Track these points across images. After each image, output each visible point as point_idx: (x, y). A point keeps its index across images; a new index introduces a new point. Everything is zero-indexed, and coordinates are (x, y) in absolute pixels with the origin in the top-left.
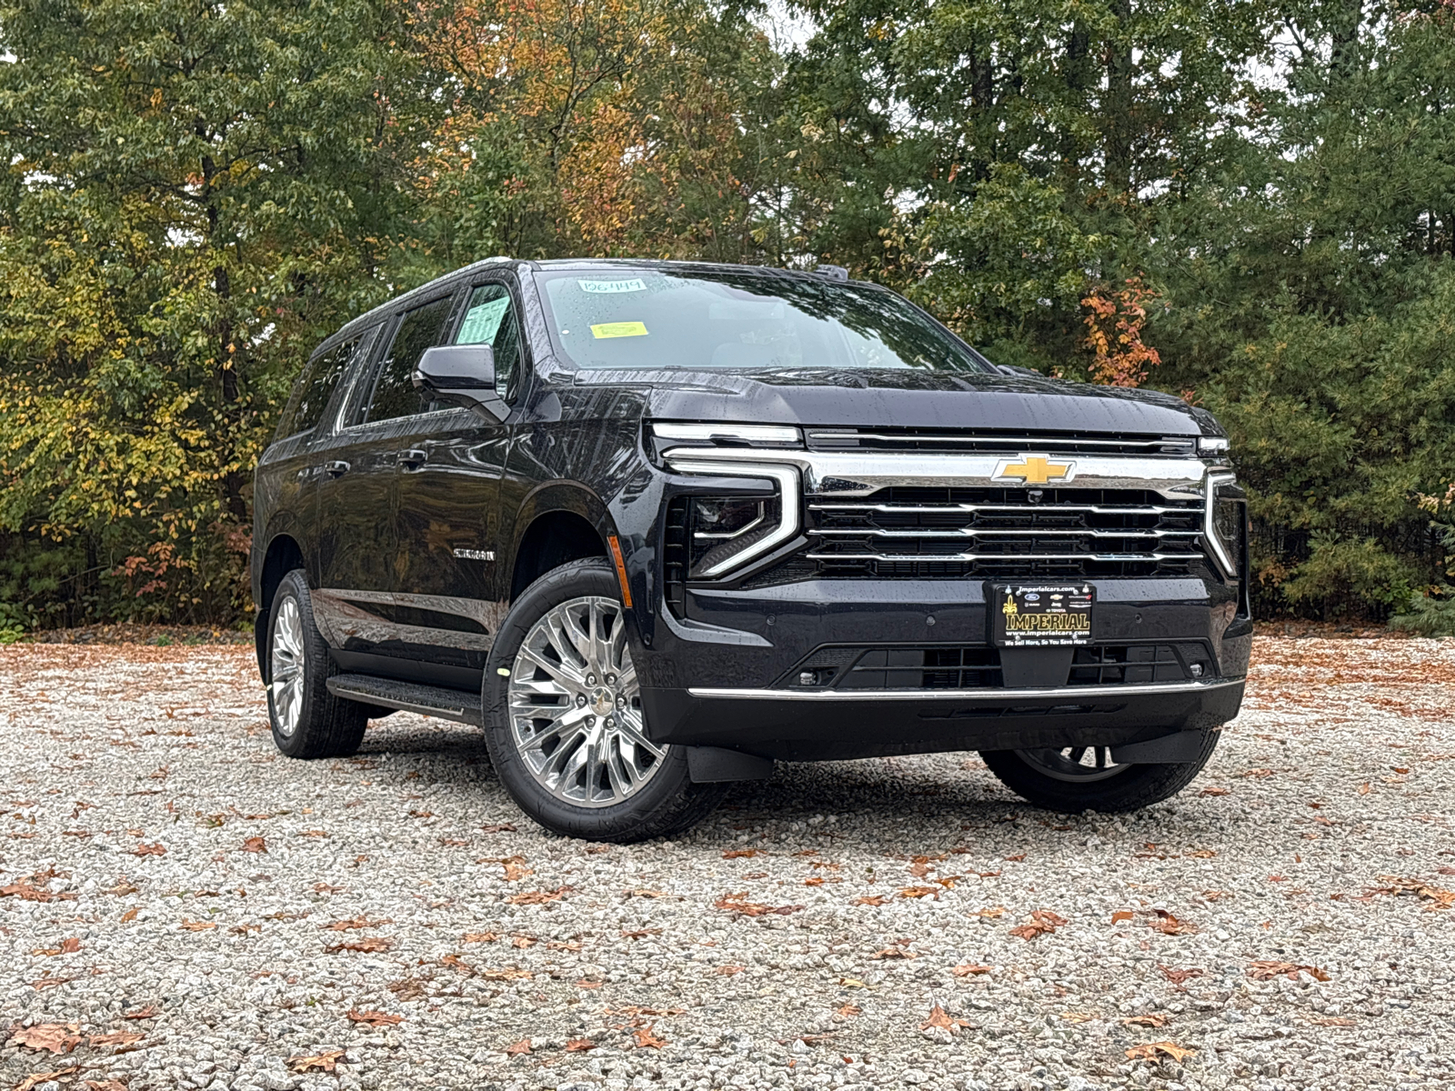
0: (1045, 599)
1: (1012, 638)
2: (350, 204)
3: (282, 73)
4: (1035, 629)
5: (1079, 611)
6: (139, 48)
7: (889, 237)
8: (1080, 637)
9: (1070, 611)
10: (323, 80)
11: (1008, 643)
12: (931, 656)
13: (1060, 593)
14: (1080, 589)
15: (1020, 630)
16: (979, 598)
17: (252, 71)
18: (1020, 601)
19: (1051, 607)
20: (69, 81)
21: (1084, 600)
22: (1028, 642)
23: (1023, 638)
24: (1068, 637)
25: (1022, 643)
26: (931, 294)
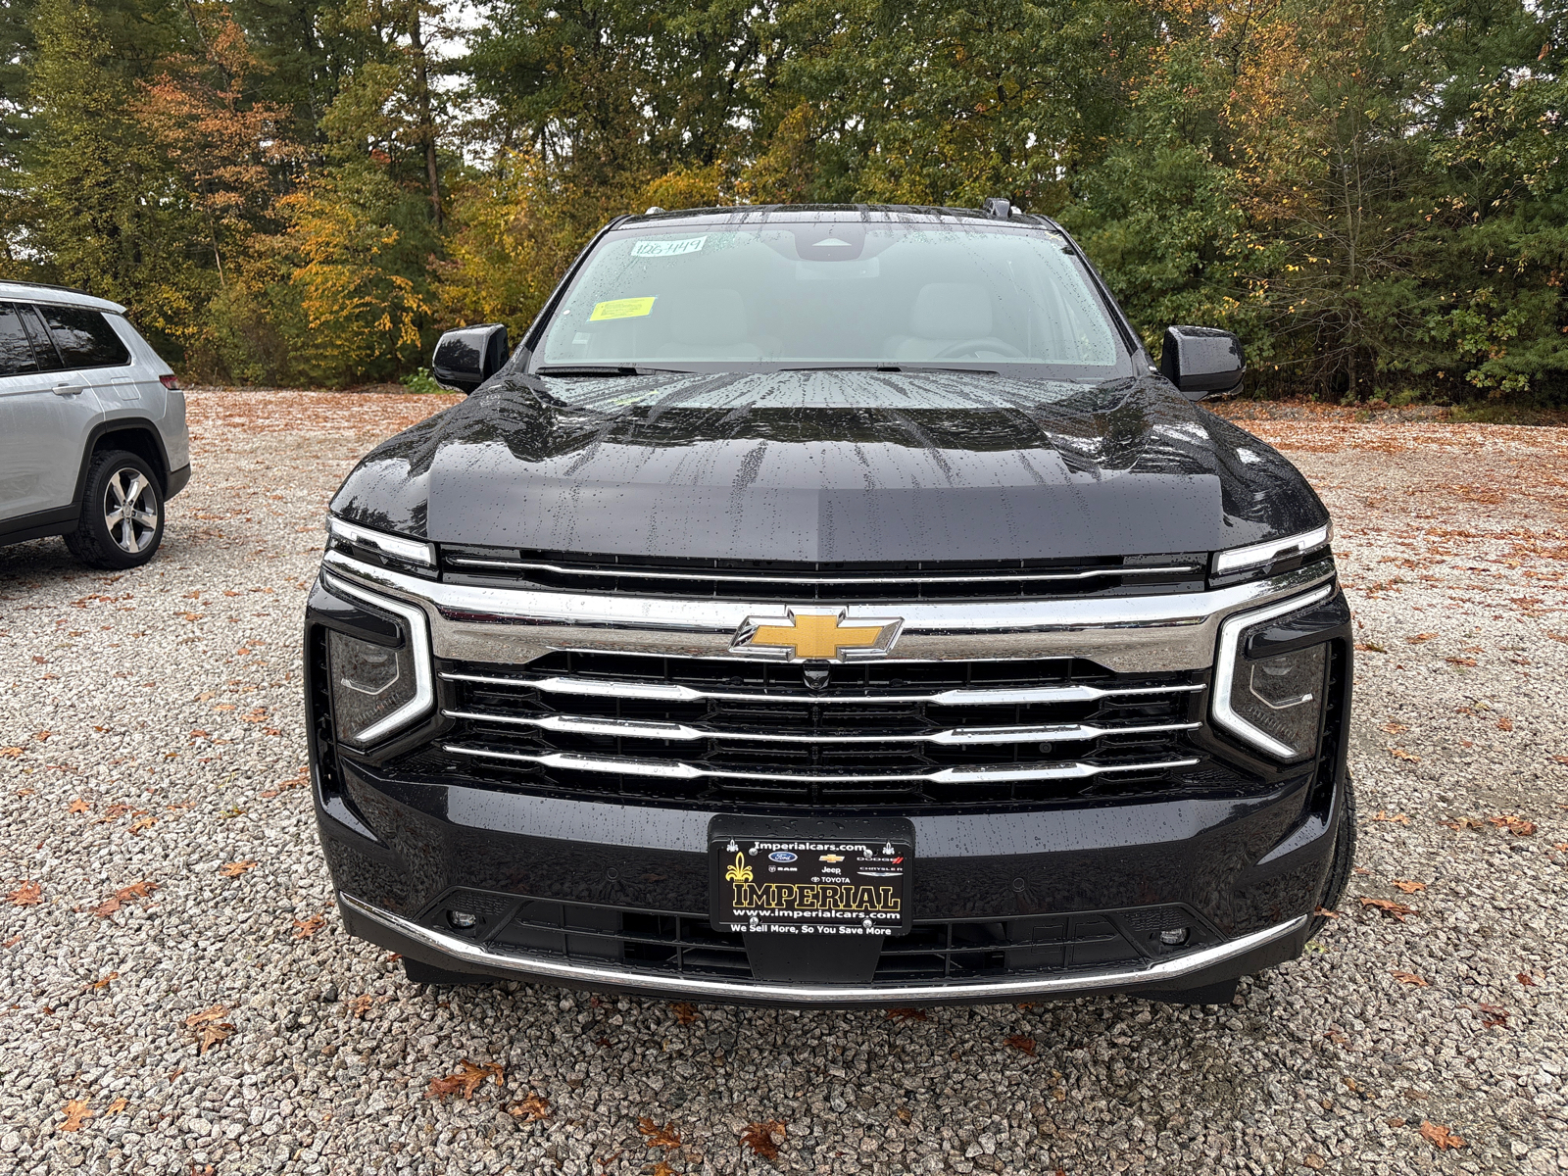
0: (809, 865)
1: (745, 919)
2: (1078, 116)
3: (1039, 27)
4: (790, 906)
5: (877, 882)
6: (948, 21)
8: (877, 923)
9: (858, 881)
10: (1068, 29)
11: (735, 928)
13: (839, 853)
14: (877, 851)
15: (761, 908)
16: (699, 844)
17: (1018, 27)
18: (759, 863)
19: (821, 875)
20: (907, 48)
21: (889, 865)
22: (775, 928)
23: (762, 920)
24: (858, 922)
25: (764, 928)
26: (1513, 154)
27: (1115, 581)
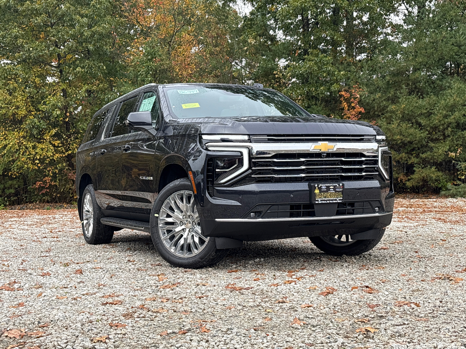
0: (328, 188)
2: (105, 68)
3: (82, 26)
4: (325, 198)
5: (339, 192)
6: (36, 19)
7: (277, 74)
8: (339, 200)
9: (336, 191)
10: (95, 28)
11: (317, 202)
12: (292, 207)
13: (333, 186)
14: (339, 185)
15: (320, 198)
16: (307, 188)
17: (73, 26)
18: (320, 189)
19: (330, 191)
20: (14, 31)
21: (341, 188)
22: (323, 202)
23: (321, 200)
24: (336, 200)
25: (321, 202)
26: (291, 92)
27: (362, 139)
